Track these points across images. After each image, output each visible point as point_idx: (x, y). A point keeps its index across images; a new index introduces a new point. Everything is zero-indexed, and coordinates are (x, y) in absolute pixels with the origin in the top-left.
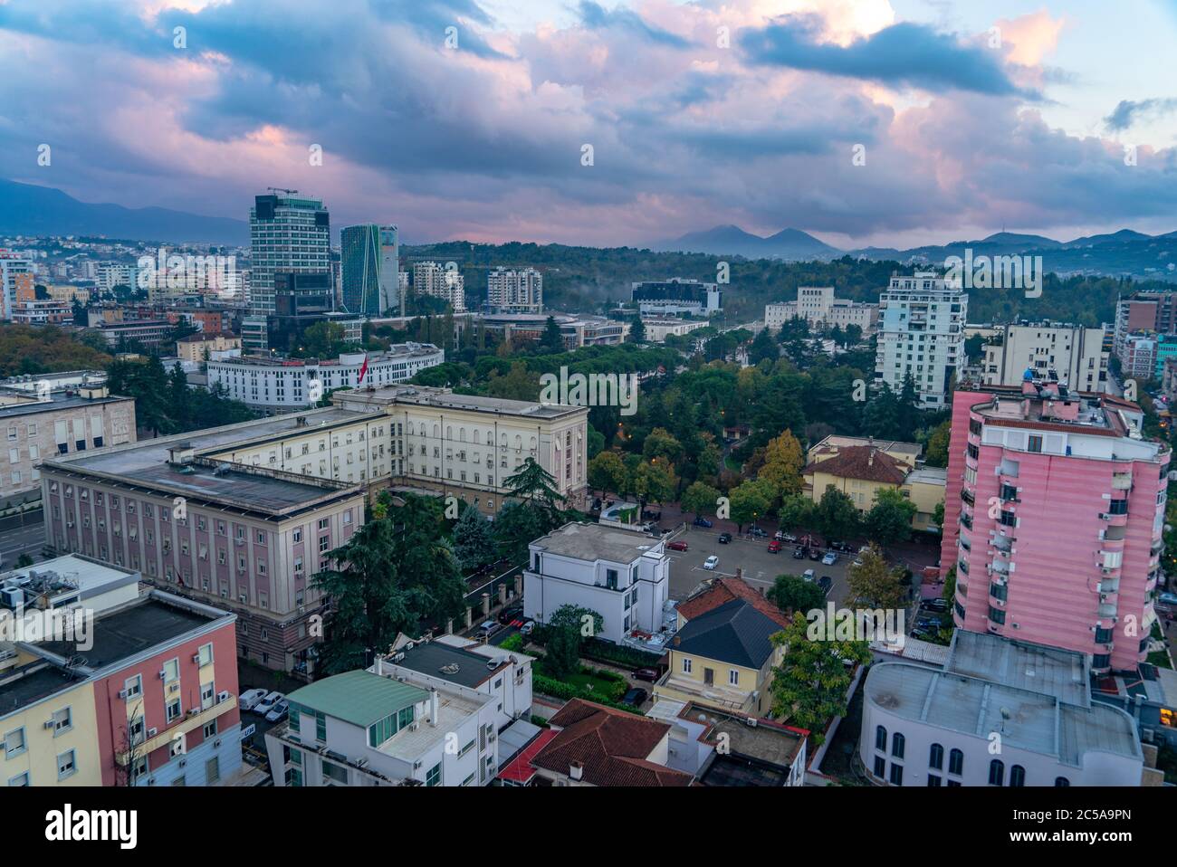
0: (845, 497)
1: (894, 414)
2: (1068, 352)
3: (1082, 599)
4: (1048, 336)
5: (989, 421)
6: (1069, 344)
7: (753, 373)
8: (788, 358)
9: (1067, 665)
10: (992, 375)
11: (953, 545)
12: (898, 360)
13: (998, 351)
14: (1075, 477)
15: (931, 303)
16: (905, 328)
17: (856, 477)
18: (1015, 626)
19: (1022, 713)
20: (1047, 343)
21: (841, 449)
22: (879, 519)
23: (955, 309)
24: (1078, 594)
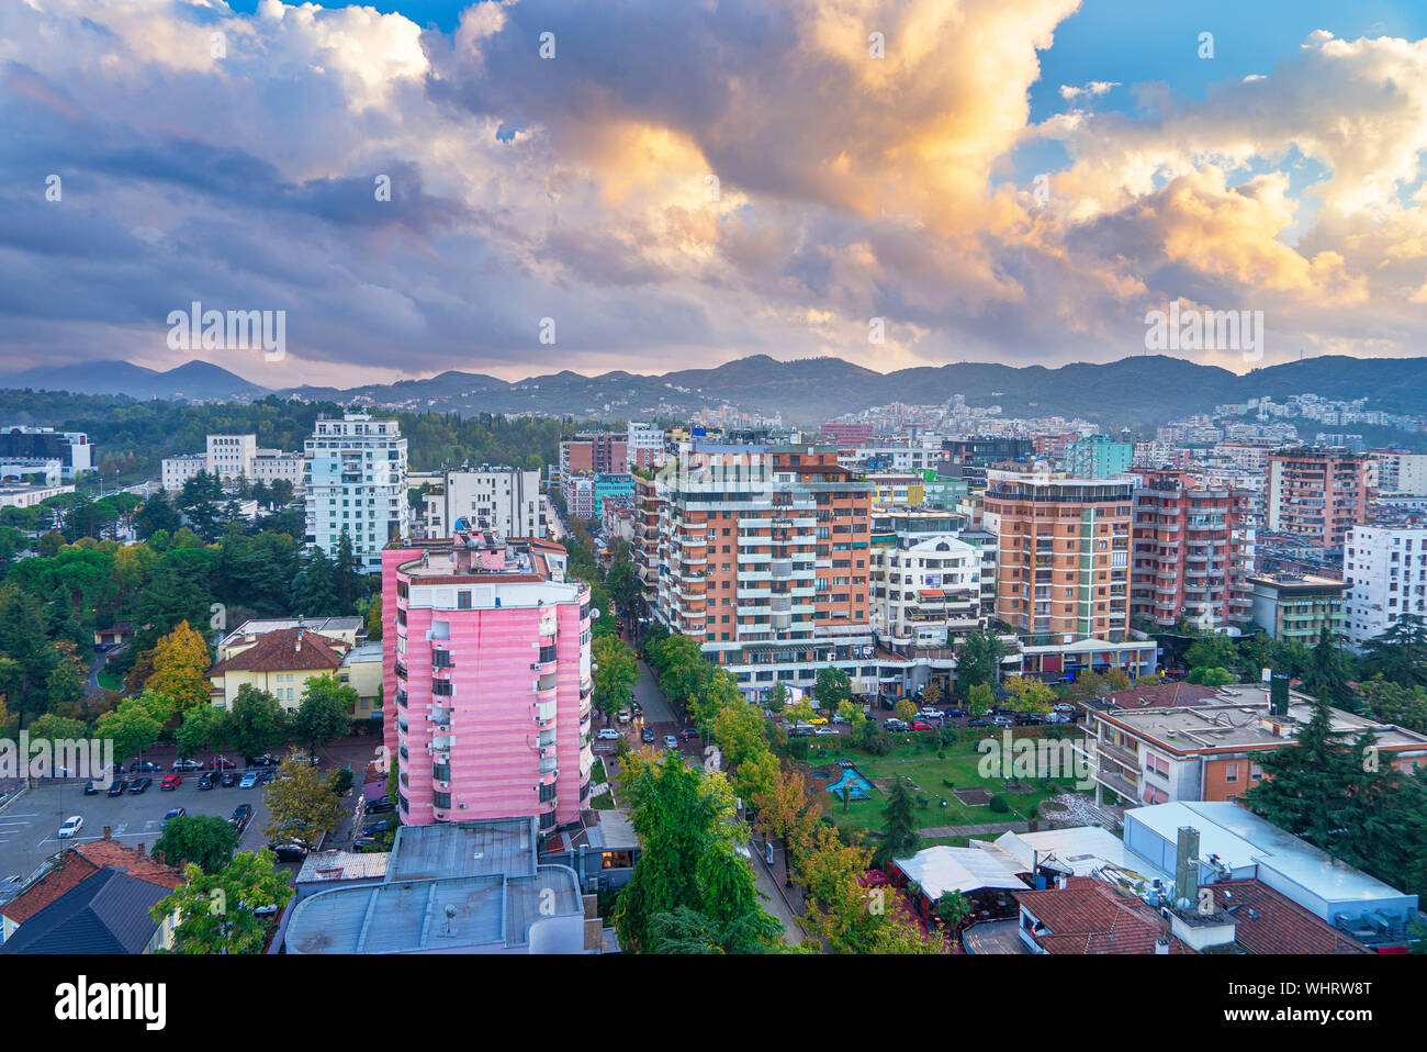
0: (266, 697)
1: (329, 583)
2: (509, 496)
3: (524, 759)
4: (488, 480)
5: (416, 581)
6: (509, 488)
7: (138, 551)
8: (192, 527)
9: (516, 834)
10: (436, 528)
11: (392, 730)
12: (333, 519)
13: (439, 500)
14: (505, 629)
15: (365, 450)
16: (338, 481)
17: (281, 669)
18: (462, 806)
19: (471, 905)
20: (488, 489)
21: (259, 637)
22: (311, 715)
23: (393, 456)
24: (519, 754)
